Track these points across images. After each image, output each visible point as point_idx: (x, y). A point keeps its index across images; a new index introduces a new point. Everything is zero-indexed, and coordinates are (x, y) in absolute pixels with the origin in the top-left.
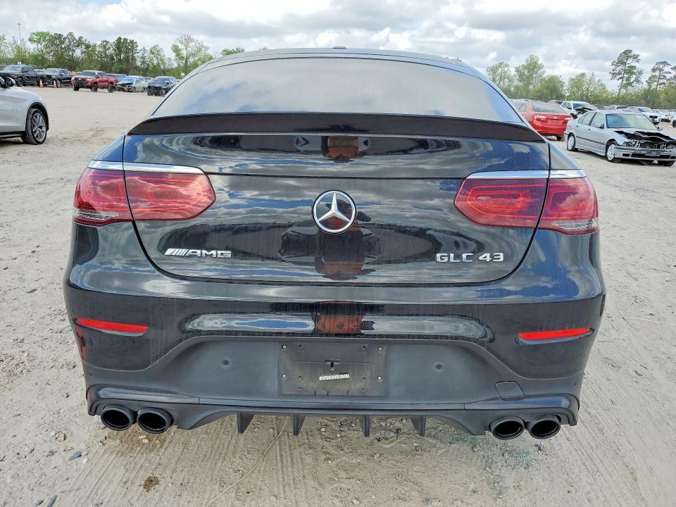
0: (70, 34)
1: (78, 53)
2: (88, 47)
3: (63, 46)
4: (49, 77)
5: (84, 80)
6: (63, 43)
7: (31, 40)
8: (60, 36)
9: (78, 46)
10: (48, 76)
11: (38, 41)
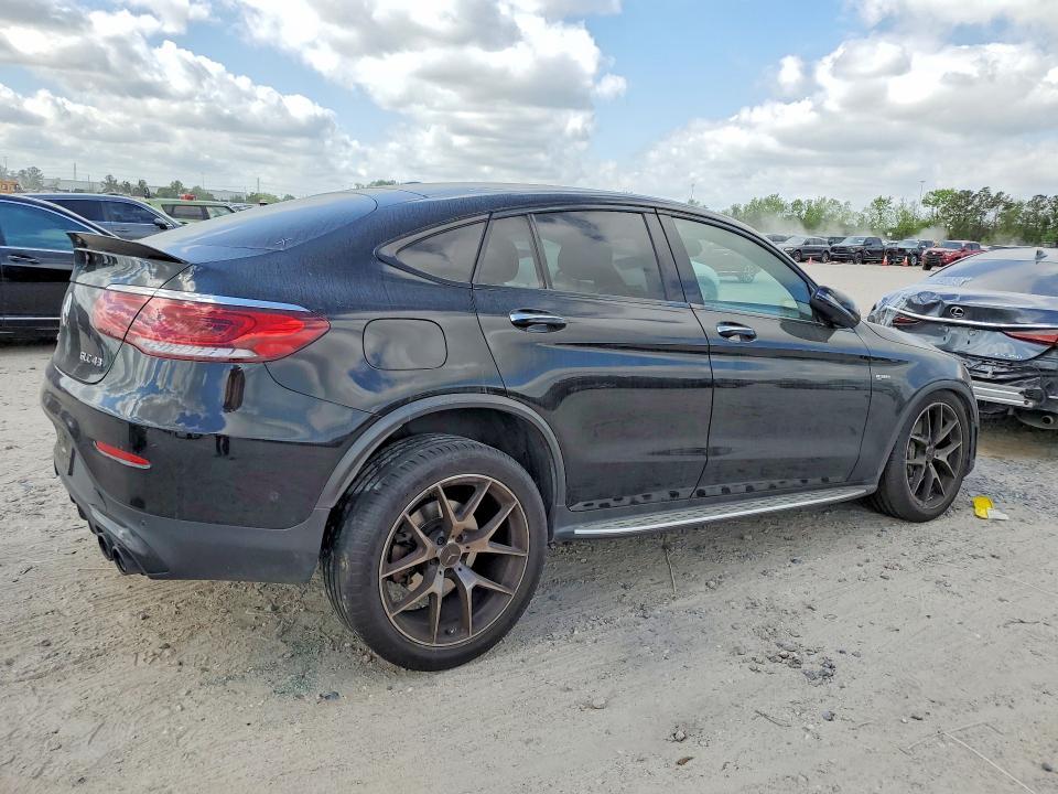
0: (985, 189)
1: (991, 216)
2: (1008, 206)
3: (969, 208)
4: (902, 251)
5: (939, 254)
6: (971, 204)
7: (925, 202)
8: (969, 192)
9: (992, 206)
10: (900, 250)
11: (935, 203)
